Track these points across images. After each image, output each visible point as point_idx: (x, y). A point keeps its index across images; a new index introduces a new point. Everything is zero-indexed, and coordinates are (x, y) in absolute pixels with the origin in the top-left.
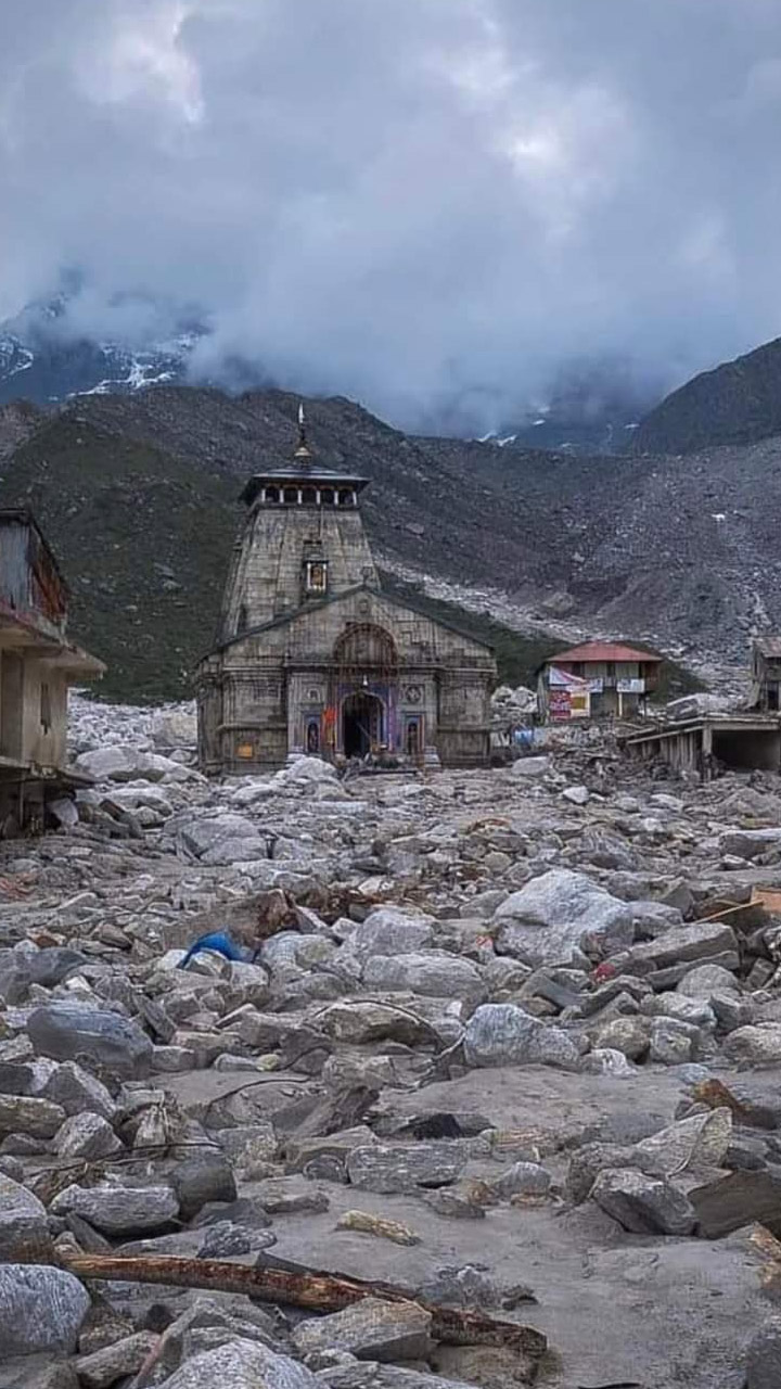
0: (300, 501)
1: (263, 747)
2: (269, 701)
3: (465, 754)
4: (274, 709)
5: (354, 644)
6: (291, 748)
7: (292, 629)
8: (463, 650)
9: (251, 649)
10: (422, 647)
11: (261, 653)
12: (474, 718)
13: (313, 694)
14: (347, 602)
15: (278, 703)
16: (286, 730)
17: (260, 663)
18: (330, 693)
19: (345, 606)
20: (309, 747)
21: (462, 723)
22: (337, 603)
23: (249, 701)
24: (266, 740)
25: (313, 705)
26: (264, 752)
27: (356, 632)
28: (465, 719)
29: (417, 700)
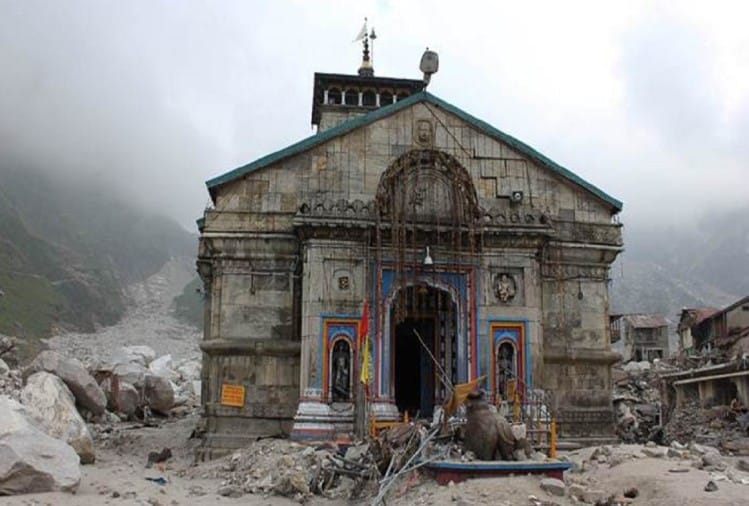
0: (360, 104)
1: (264, 388)
2: (274, 298)
3: (581, 403)
4: (282, 314)
5: (409, 188)
6: (305, 390)
7: (314, 166)
8: (573, 211)
9: (250, 202)
10: (512, 202)
11: (264, 209)
12: (594, 336)
13: (343, 283)
14: (400, 122)
15: (289, 304)
16: (297, 355)
17: (261, 224)
18: (371, 283)
19: (397, 130)
20: (334, 390)
21: (577, 345)
22: (384, 123)
23: (244, 299)
24: (270, 373)
25: (342, 304)
26: (263, 400)
27: (413, 164)
28: (581, 339)
29: (511, 297)
